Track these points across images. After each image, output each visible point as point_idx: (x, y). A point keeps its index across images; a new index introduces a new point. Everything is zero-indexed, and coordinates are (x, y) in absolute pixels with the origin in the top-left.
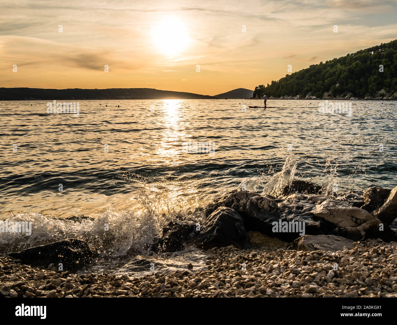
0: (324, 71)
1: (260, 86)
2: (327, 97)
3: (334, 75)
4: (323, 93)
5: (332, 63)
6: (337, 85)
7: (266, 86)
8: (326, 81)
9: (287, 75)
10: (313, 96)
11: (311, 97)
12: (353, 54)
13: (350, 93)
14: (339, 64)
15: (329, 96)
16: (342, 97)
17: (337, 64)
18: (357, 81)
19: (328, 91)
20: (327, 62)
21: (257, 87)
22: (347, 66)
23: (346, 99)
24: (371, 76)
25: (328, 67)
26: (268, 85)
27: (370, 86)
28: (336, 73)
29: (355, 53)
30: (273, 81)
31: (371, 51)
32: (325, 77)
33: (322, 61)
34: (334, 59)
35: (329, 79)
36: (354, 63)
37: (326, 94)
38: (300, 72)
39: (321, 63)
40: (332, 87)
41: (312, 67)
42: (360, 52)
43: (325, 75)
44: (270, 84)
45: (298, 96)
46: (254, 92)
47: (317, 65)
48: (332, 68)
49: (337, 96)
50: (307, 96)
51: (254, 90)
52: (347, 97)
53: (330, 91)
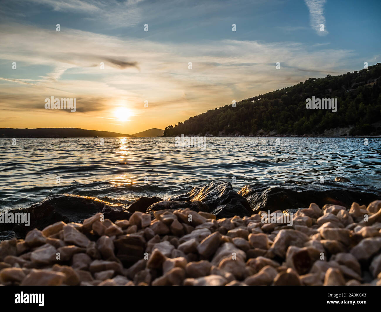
0: (218, 114)
1: (169, 126)
2: (221, 135)
3: (226, 118)
4: (218, 132)
5: (224, 109)
6: (229, 126)
7: (174, 126)
8: (220, 123)
9: (190, 118)
10: (211, 134)
11: (209, 135)
12: (239, 102)
13: (238, 132)
14: (229, 110)
15: (222, 134)
16: (233, 135)
17: (228, 110)
18: (243, 123)
19: (221, 130)
20: (220, 108)
21: (167, 127)
22: (235, 111)
23: (236, 137)
24: (253, 119)
25: (222, 111)
26: (176, 125)
27: (252, 127)
28: (228, 116)
29: (241, 102)
30: (179, 123)
31: (252, 100)
32: (219, 119)
33: (217, 107)
34: (226, 106)
35: (222, 121)
36: (240, 109)
37: (220, 133)
38: (200, 115)
39: (216, 109)
40: (225, 127)
41: (210, 111)
42: (244, 101)
43: (219, 118)
44: (177, 125)
45: (199, 134)
46: (165, 131)
47: (213, 110)
48: (224, 113)
49: (229, 135)
50: (206, 135)
51: (164, 130)
52: (236, 135)
53: (223, 130)
